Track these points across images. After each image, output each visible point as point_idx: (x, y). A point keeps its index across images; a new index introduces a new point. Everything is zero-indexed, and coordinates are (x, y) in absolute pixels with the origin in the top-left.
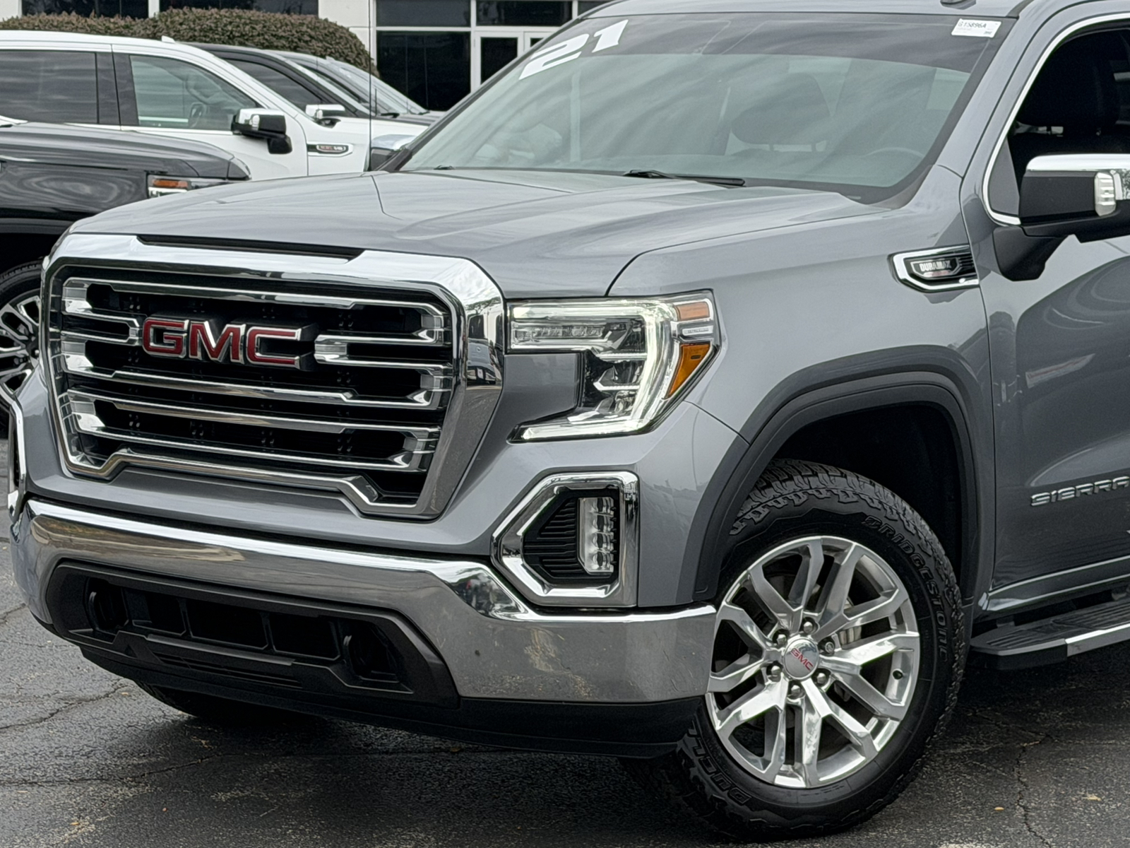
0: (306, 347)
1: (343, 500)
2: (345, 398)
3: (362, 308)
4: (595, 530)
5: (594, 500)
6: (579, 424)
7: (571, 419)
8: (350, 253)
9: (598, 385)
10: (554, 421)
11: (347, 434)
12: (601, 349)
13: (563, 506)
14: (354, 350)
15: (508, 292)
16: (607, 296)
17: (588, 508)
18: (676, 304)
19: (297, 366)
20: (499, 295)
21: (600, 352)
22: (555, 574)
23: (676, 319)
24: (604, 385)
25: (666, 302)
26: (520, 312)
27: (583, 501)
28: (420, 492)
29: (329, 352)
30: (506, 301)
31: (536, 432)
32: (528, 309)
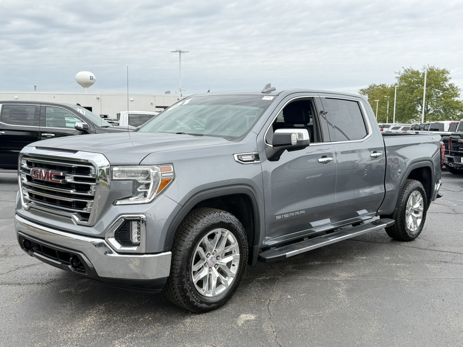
0: (63, 177)
1: (72, 220)
2: (72, 192)
3: (77, 167)
4: (137, 230)
5: (136, 222)
6: (132, 200)
7: (130, 199)
8: (75, 151)
9: (139, 190)
10: (127, 199)
11: (74, 202)
12: (141, 179)
13: (125, 224)
14: (76, 179)
15: (112, 163)
16: (139, 165)
17: (135, 225)
18: (160, 167)
19: (61, 182)
20: (109, 164)
21: (140, 180)
22: (123, 243)
23: (160, 171)
24: (140, 190)
25: (157, 166)
26: (115, 169)
27: (133, 223)
28: (89, 218)
29: (69, 179)
30: (111, 165)
31: (121, 202)
32: (118, 168)
